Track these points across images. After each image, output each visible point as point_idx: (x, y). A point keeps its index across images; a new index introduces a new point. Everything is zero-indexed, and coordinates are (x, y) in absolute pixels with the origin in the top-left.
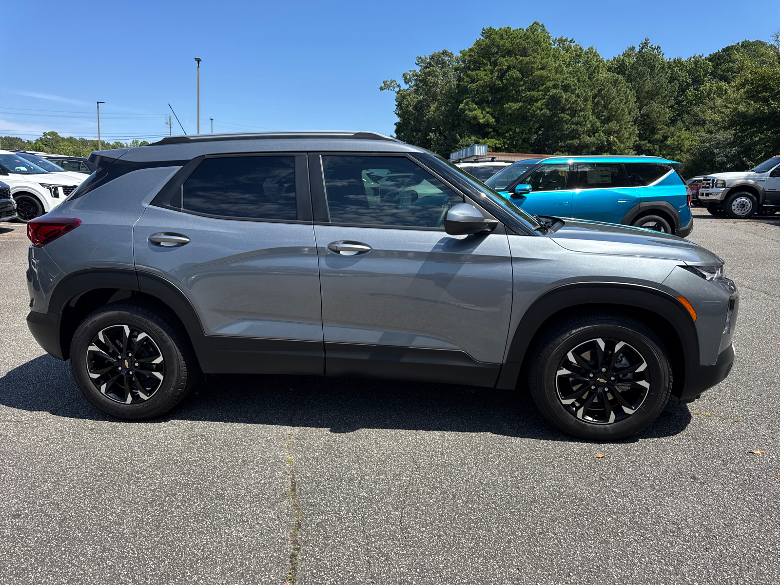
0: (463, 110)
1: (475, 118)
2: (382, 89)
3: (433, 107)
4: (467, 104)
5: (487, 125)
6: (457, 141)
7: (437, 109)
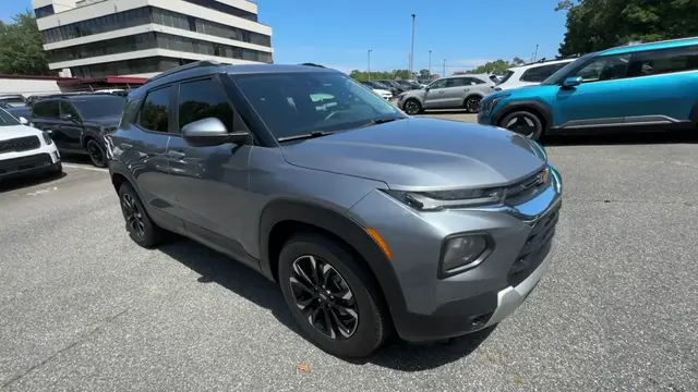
0: (625, 15)
1: (637, 19)
2: (556, 10)
3: (597, 16)
4: (631, 8)
5: (651, 22)
6: (617, 40)
7: (602, 16)
